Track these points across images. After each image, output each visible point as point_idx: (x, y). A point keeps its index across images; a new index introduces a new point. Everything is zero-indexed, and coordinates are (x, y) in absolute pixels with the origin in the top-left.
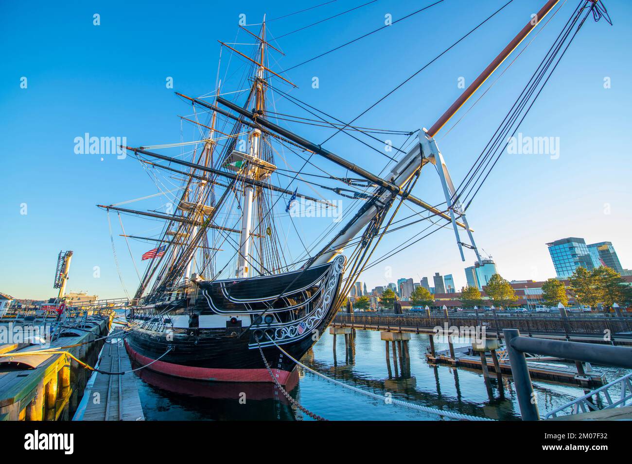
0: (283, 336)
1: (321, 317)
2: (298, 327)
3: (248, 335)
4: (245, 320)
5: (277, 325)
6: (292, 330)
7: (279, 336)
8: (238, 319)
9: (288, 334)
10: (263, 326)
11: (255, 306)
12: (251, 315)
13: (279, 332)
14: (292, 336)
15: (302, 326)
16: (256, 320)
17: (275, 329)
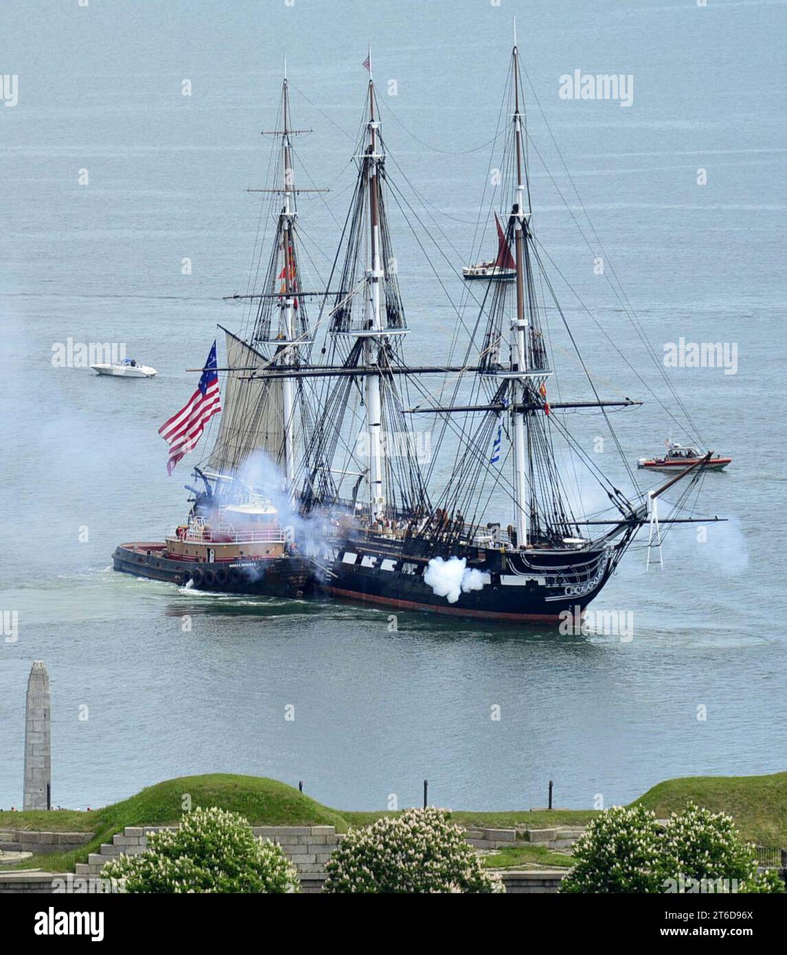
0: (572, 593)
1: (597, 583)
2: (582, 588)
3: (544, 591)
4: (541, 581)
5: (566, 585)
6: (578, 590)
7: (569, 592)
8: (535, 580)
9: (575, 592)
10: (556, 585)
11: (548, 572)
12: (546, 578)
13: (569, 591)
14: (578, 593)
15: (585, 587)
16: (550, 581)
17: (565, 588)
